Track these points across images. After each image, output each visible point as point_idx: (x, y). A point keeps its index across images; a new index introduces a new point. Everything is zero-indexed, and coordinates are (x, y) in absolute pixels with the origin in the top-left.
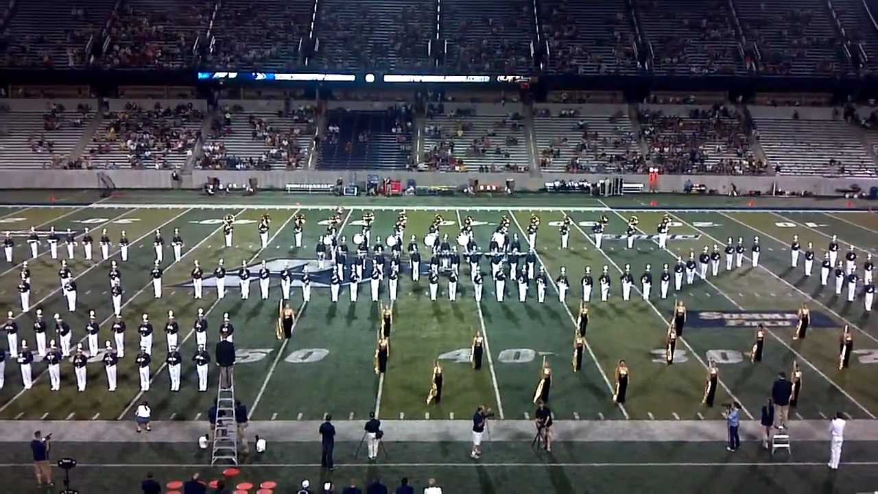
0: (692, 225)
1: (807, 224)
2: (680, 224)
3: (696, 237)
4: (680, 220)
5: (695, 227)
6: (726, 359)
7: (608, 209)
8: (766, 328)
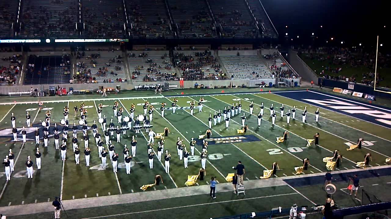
1: (245, 99)
6: (217, 158)
7: (163, 97)
8: (231, 143)
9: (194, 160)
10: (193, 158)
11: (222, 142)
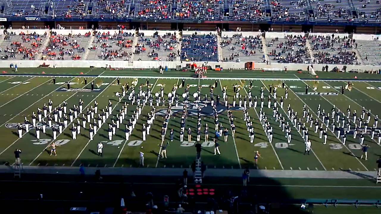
0: (334, 88)
1: (379, 88)
2: (329, 87)
3: (337, 94)
4: (329, 85)
5: (336, 89)
6: (356, 147)
7: (300, 80)
8: (368, 135)
9: (336, 147)
10: (335, 146)
11: (360, 133)
